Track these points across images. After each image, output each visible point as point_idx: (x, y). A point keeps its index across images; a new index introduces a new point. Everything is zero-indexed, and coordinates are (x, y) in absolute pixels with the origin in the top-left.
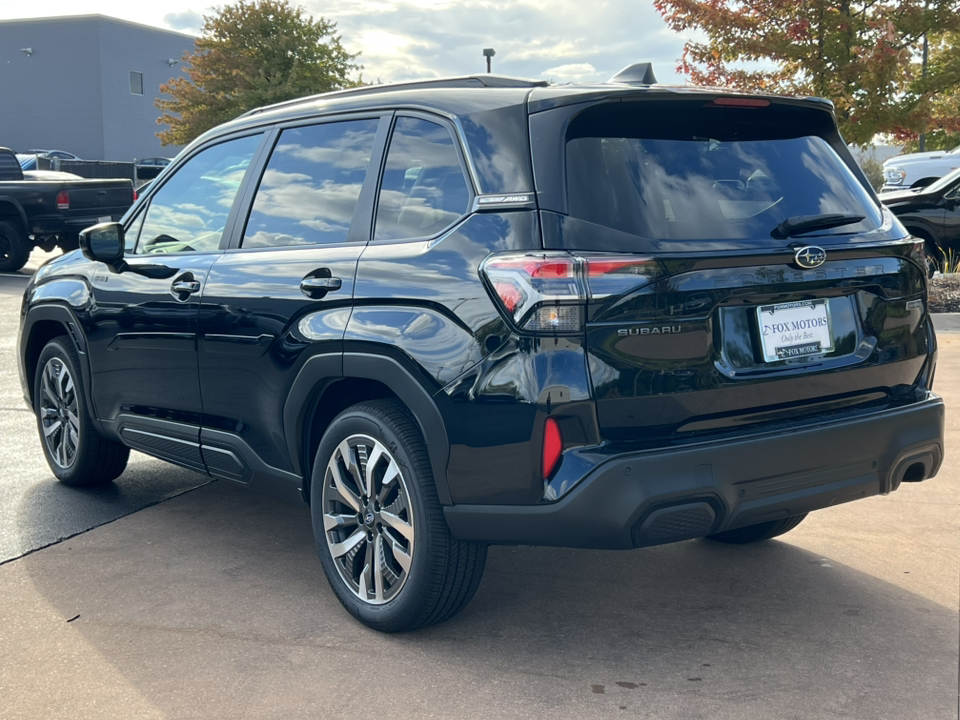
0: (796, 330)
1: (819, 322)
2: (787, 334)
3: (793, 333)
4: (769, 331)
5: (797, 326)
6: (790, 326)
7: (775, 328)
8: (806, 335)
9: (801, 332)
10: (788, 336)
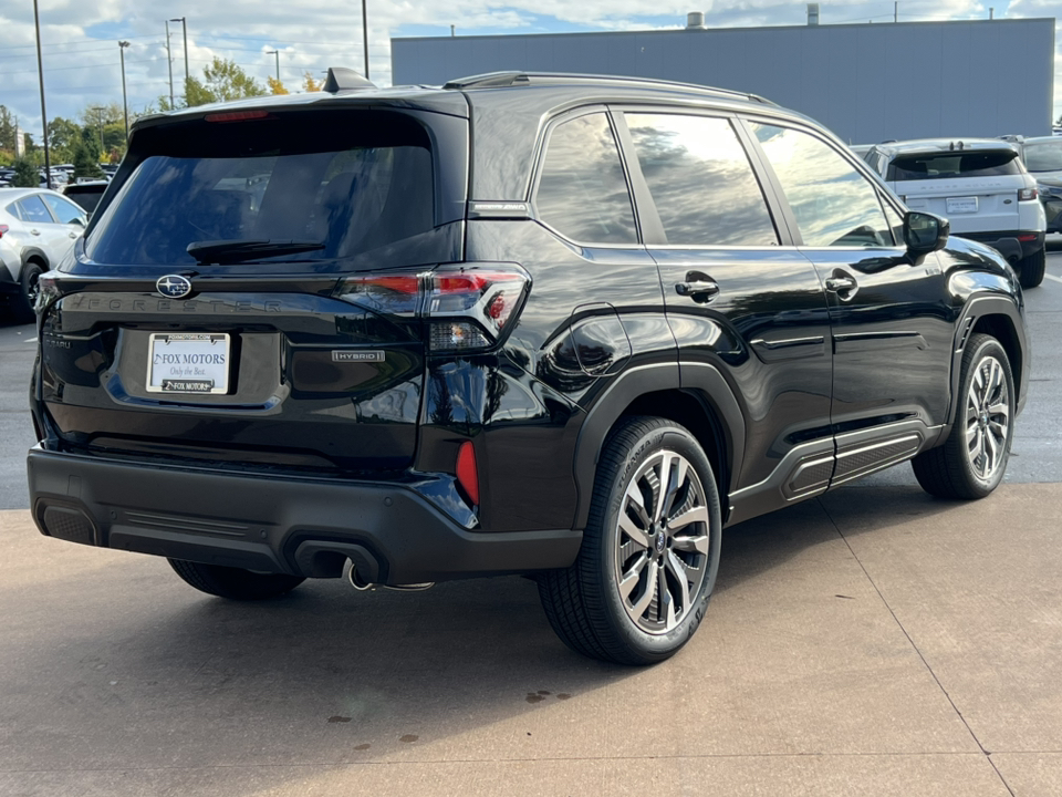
0: (187, 364)
1: (216, 359)
2: (177, 366)
3: (184, 366)
4: (160, 361)
5: (188, 359)
6: (181, 359)
7: (166, 358)
8: (197, 372)
9: (192, 366)
10: (177, 368)
